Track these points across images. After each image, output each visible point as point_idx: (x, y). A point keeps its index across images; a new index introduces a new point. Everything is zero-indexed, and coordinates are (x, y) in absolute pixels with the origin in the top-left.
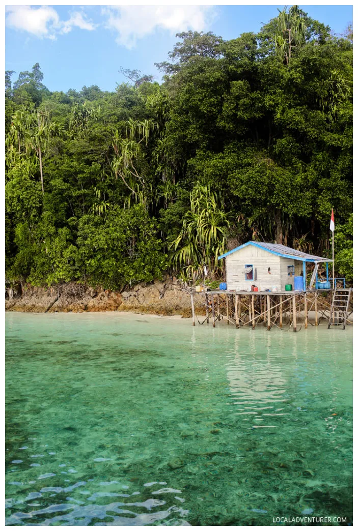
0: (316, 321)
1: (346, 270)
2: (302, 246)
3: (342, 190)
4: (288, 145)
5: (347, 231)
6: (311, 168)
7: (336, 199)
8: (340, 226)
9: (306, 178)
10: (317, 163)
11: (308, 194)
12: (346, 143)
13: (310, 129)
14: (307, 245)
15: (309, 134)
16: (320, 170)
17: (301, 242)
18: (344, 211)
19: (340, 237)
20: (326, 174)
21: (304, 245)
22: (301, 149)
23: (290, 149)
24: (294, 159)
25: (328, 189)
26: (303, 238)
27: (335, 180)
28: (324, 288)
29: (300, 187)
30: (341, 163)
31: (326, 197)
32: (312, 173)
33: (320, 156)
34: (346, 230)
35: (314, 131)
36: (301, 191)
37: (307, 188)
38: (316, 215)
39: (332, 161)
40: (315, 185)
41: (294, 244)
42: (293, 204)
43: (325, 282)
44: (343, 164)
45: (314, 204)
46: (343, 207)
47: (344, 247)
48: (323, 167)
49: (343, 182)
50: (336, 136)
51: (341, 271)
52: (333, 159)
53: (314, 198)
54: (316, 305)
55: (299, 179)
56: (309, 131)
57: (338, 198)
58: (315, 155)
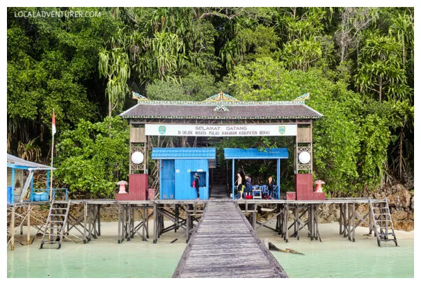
0: (29, 239)
1: (71, 179)
2: (28, 152)
3: (73, 94)
4: (15, 37)
5: (76, 138)
6: (40, 65)
7: (66, 102)
8: (69, 131)
9: (33, 76)
10: (48, 62)
11: (35, 94)
12: (81, 44)
13: (42, 23)
14: (34, 151)
15: (41, 28)
16: (51, 70)
17: (27, 147)
18: (74, 116)
19: (68, 143)
20: (57, 75)
21: (30, 150)
22: (31, 44)
23: (18, 42)
24: (21, 53)
25: (59, 90)
26: (30, 143)
27: (66, 82)
28: (41, 201)
29: (25, 85)
30: (74, 65)
31: (55, 99)
32: (41, 72)
33: (52, 55)
34: (74, 136)
35: (46, 26)
36: (27, 89)
37: (34, 87)
38: (42, 117)
39: (65, 62)
40: (44, 85)
41: (19, 150)
42: (15, 103)
43: (41, 193)
44: (77, 66)
45: (40, 106)
46: (73, 111)
47: (71, 155)
48: (54, 66)
49: (75, 85)
50: (71, 36)
51: (65, 180)
52: (67, 60)
53: (41, 99)
54: (29, 220)
55: (25, 76)
56: (41, 25)
57: (69, 102)
58: (46, 54)
